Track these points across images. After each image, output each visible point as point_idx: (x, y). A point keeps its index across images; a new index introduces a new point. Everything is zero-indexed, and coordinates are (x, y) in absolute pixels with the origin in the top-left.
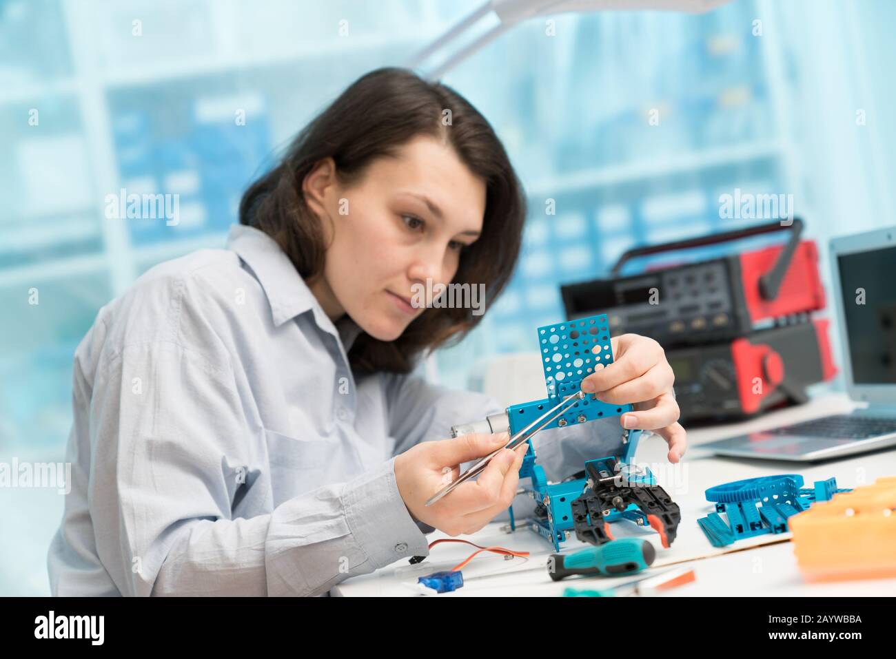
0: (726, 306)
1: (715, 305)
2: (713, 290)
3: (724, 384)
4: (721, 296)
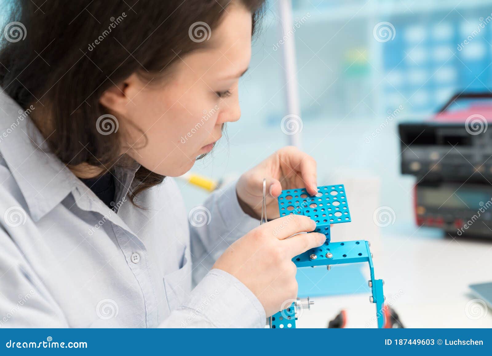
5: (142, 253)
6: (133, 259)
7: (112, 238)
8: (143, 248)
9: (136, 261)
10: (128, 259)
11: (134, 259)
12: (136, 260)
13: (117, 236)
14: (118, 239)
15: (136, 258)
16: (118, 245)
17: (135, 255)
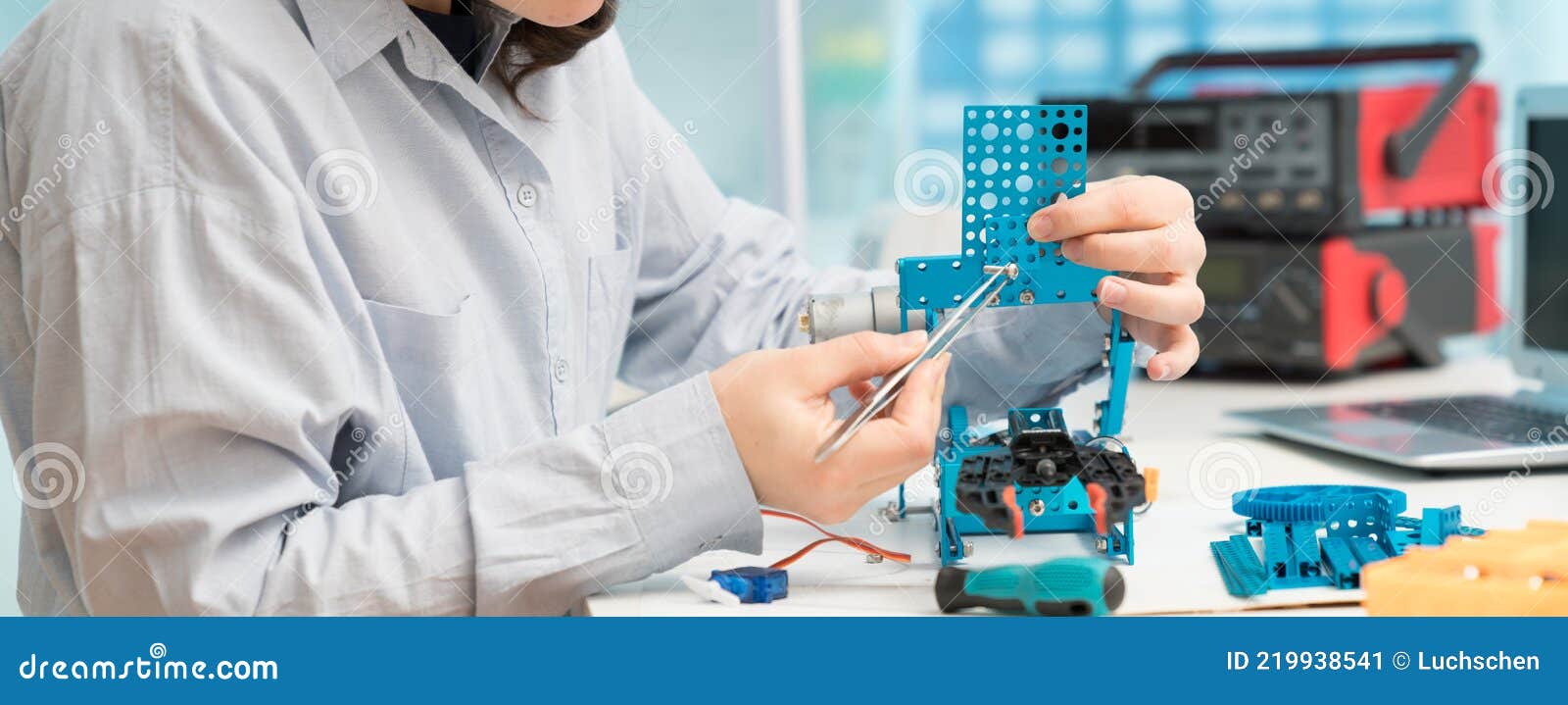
0: (1323, 177)
1: (1303, 173)
2: (1303, 146)
3: (1300, 312)
4: (1317, 158)
5: (541, 186)
6: (522, 199)
7: (477, 150)
8: (543, 176)
9: (527, 202)
10: (512, 197)
11: (523, 196)
12: (528, 200)
13: (489, 146)
14: (491, 152)
15: (527, 194)
16: (491, 166)
17: (525, 188)
